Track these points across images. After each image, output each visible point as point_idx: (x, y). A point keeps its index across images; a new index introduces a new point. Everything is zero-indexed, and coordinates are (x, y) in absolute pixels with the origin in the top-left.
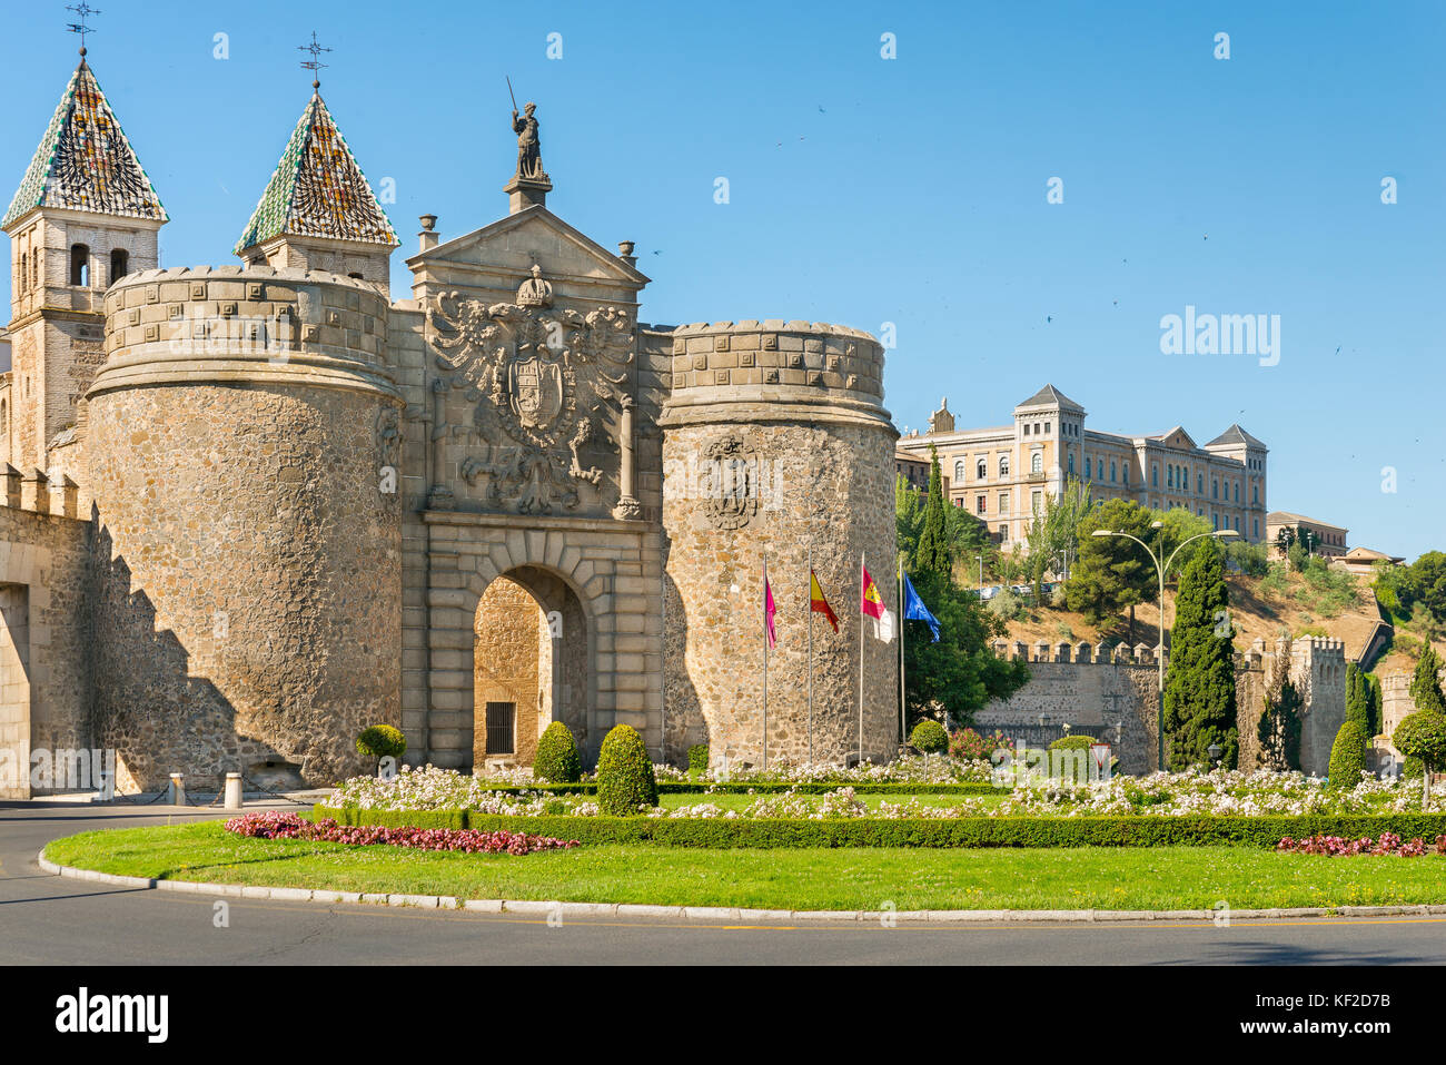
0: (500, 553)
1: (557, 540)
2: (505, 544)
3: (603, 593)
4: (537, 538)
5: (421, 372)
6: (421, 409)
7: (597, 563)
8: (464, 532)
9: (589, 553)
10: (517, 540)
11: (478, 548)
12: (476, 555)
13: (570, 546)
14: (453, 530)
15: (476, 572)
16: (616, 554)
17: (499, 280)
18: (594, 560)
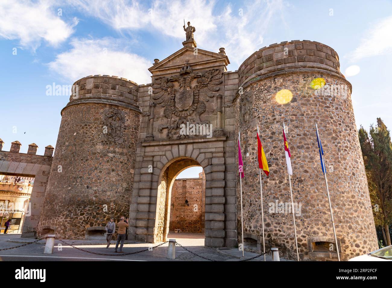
0: (169, 154)
1: (190, 147)
2: (171, 151)
3: (208, 165)
4: (182, 147)
5: (149, 102)
6: (148, 112)
7: (206, 154)
8: (156, 148)
9: (202, 151)
10: (175, 149)
11: (161, 153)
12: (161, 155)
13: (196, 149)
14: (152, 148)
15: (160, 161)
16: (213, 150)
17: (176, 70)
18: (205, 153)
